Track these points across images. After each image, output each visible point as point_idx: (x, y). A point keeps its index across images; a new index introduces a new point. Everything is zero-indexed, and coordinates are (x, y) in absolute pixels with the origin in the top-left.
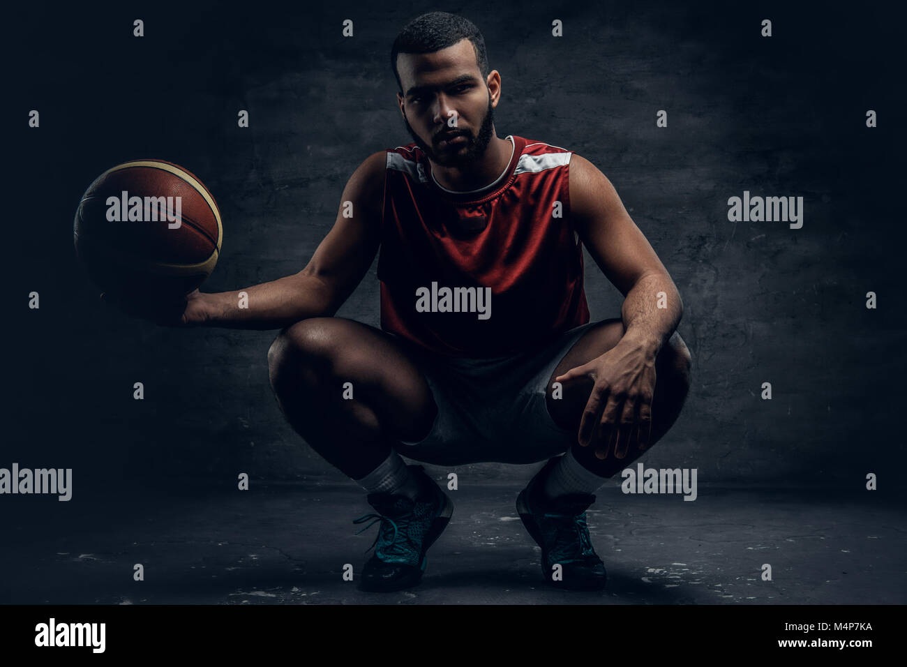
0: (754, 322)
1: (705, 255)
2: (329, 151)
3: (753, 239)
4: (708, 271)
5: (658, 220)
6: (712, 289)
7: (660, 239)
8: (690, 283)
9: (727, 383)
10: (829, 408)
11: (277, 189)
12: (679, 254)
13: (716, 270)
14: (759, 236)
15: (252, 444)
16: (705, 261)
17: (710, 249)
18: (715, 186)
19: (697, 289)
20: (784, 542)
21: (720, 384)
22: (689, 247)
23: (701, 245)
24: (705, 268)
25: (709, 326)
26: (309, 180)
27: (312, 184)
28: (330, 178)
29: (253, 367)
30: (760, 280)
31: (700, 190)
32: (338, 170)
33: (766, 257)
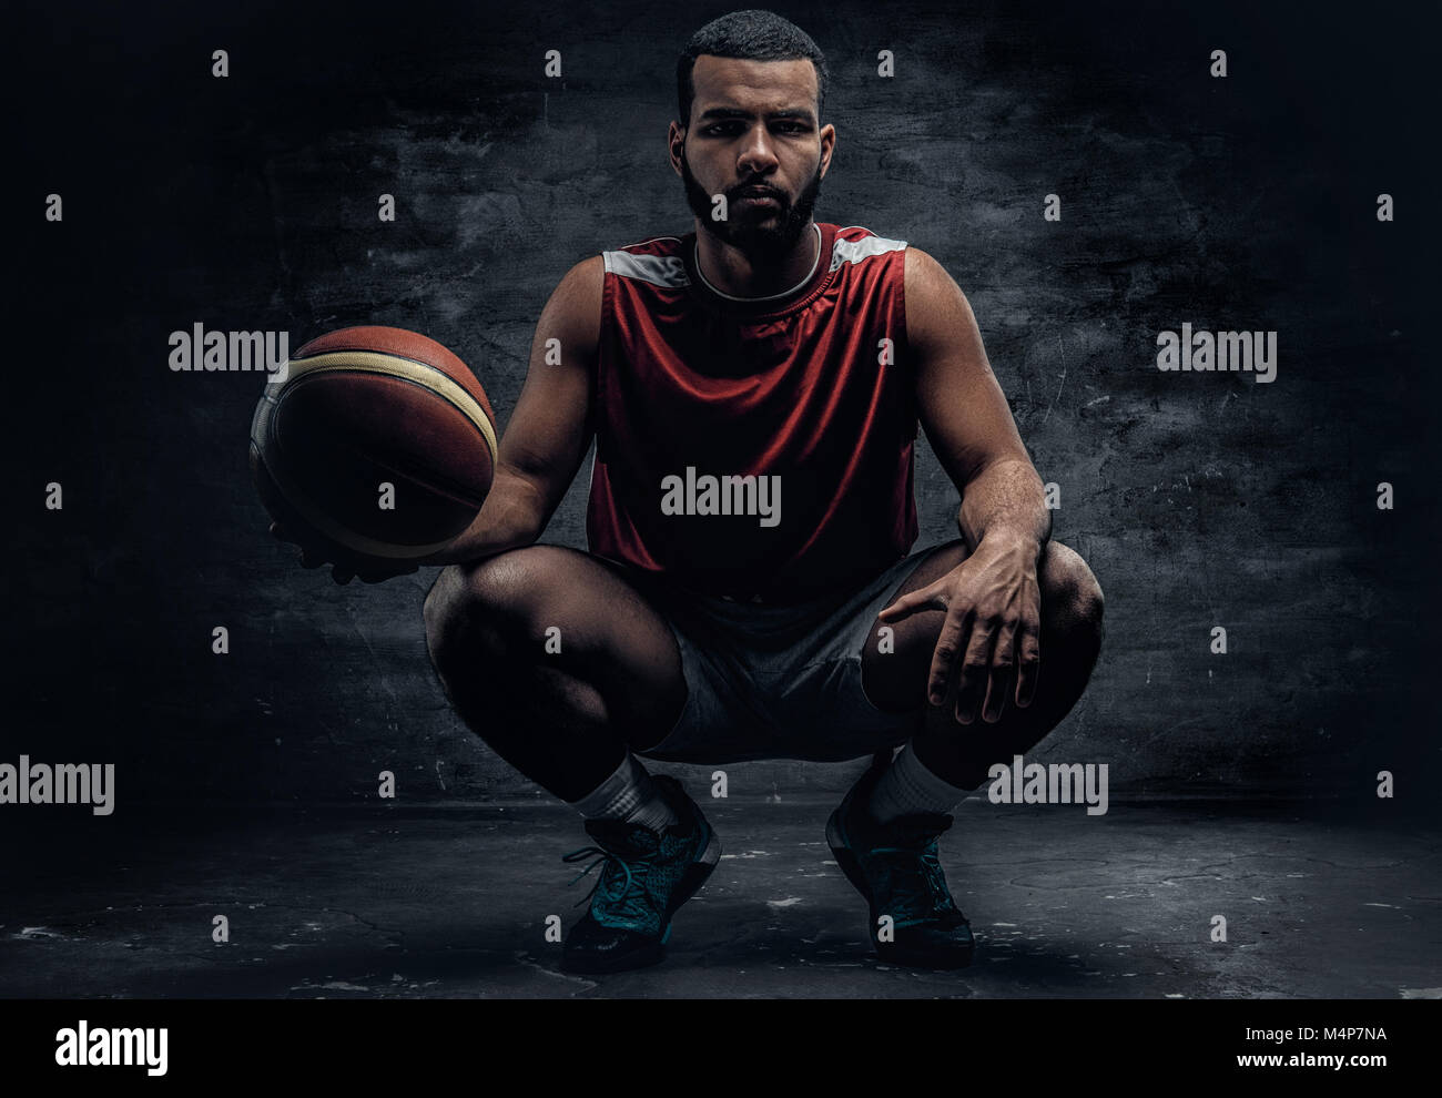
0: (1092, 537)
2: (403, 260)
3: (1091, 403)
10: (1210, 672)
11: (318, 321)
14: (1099, 400)
15: (278, 741)
18: (1030, 320)
20: (1161, 886)
26: (370, 307)
27: (376, 314)
28: (405, 304)
29: (279, 614)
30: (1101, 470)
31: (1006, 325)
32: (419, 291)
33: (1110, 432)
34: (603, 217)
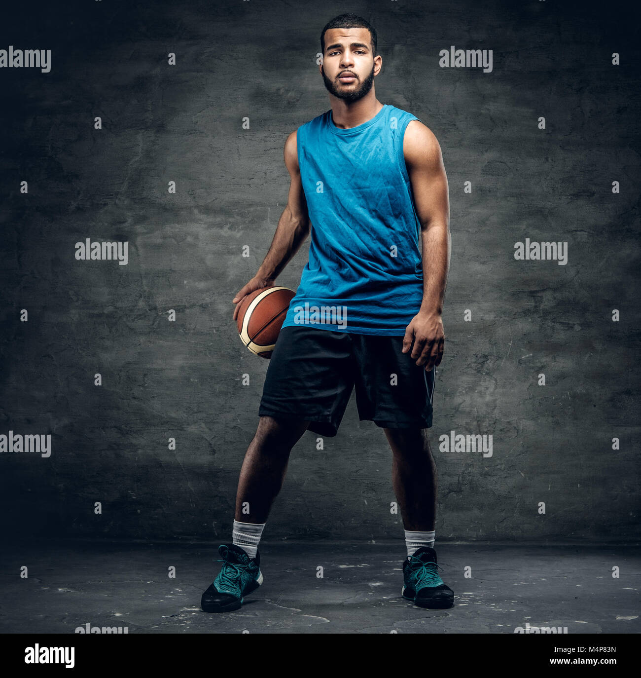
0: (524, 420)
1: (487, 369)
2: (201, 285)
3: (524, 357)
4: (489, 381)
5: (453, 342)
6: (492, 394)
7: (454, 357)
8: (476, 390)
9: (504, 466)
10: (579, 485)
11: (160, 314)
12: (468, 368)
13: (496, 380)
14: (528, 355)
15: (139, 511)
16: (487, 374)
17: (491, 365)
18: (495, 317)
19: (481, 394)
20: (539, 580)
21: (499, 467)
22: (476, 362)
23: (484, 361)
24: (488, 379)
25: (490, 422)
26: (185, 307)
27: (188, 310)
28: (201, 306)
29: (140, 451)
30: (528, 389)
31: (484, 320)
32: (208, 300)
33: (532, 371)
34: (295, 266)
